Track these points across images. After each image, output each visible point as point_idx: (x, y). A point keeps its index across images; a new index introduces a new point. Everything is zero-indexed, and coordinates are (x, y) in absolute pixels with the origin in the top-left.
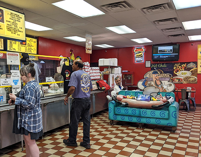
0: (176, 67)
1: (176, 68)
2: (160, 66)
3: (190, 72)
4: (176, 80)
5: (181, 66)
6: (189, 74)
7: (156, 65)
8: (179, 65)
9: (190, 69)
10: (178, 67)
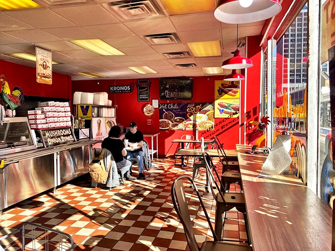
0: (190, 108)
1: (190, 110)
2: (170, 107)
3: (206, 115)
4: (190, 126)
5: (196, 108)
6: (205, 118)
7: (166, 106)
8: (194, 107)
9: (207, 111)
10: (192, 109)
